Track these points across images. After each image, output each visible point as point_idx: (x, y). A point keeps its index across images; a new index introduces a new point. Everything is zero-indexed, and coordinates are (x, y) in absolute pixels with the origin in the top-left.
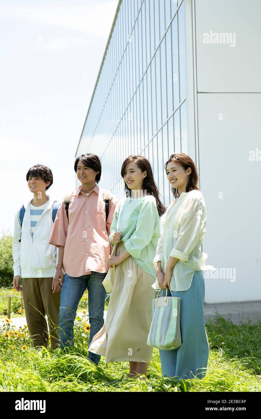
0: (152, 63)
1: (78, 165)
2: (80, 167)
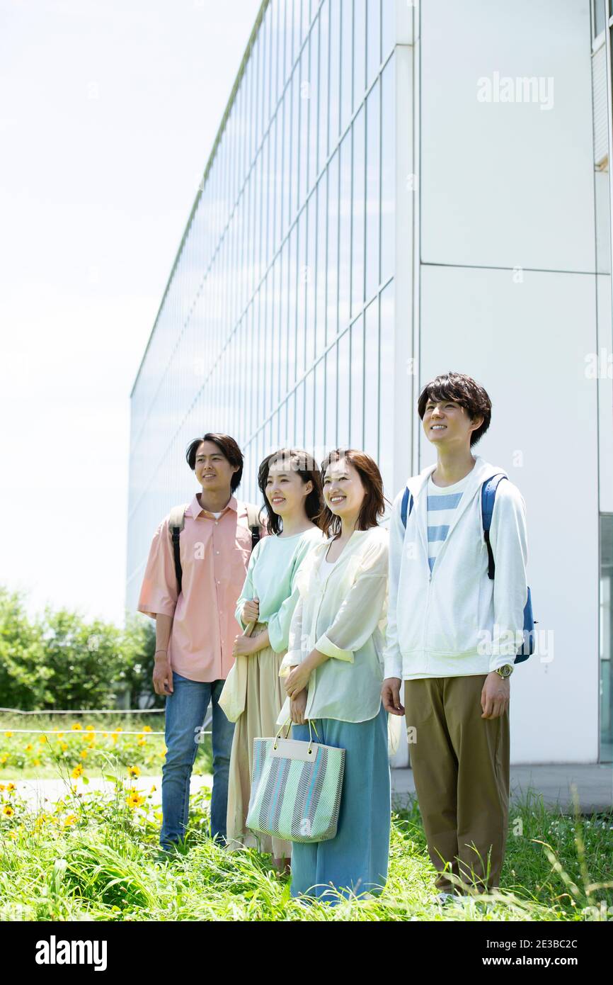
0: (320, 184)
1: (199, 453)
2: (203, 456)
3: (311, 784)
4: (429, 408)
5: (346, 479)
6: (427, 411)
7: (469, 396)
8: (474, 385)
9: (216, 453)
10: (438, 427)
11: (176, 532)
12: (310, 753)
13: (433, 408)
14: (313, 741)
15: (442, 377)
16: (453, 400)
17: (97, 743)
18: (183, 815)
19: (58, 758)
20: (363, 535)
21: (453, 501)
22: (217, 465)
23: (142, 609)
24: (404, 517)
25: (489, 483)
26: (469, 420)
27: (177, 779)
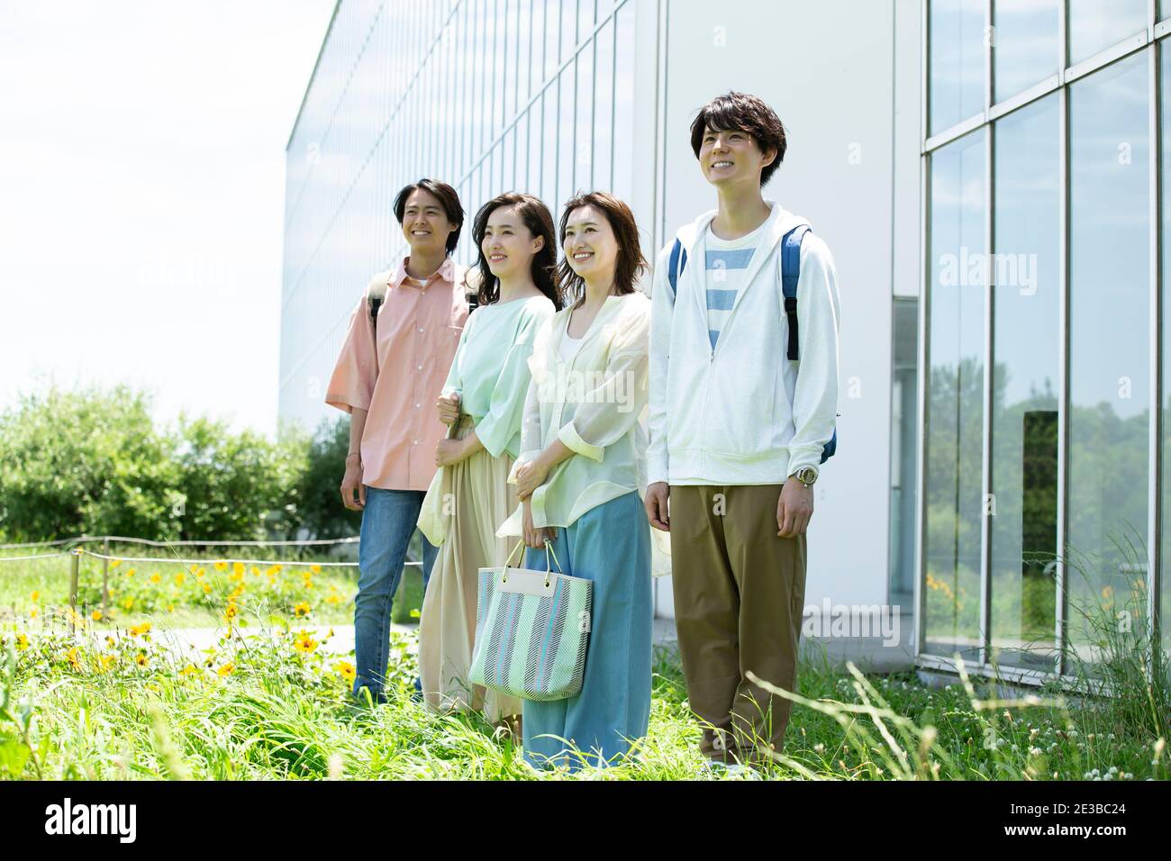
1: (411, 202)
2: (414, 207)
3: (549, 624)
4: (707, 140)
5: (595, 231)
6: (704, 145)
7: (760, 121)
8: (765, 108)
9: (431, 205)
10: (721, 165)
11: (376, 303)
12: (547, 585)
13: (713, 139)
14: (552, 571)
15: (723, 99)
16: (741, 130)
17: (248, 583)
18: (380, 659)
19: (198, 603)
20: (619, 303)
21: (739, 260)
22: (432, 220)
23: (333, 400)
24: (673, 278)
25: (791, 237)
26: (760, 154)
27: (371, 615)
